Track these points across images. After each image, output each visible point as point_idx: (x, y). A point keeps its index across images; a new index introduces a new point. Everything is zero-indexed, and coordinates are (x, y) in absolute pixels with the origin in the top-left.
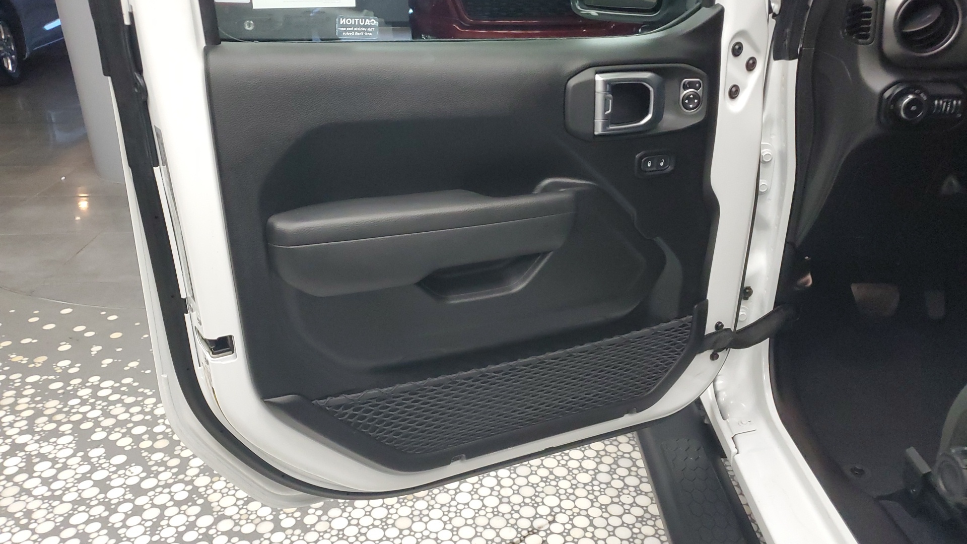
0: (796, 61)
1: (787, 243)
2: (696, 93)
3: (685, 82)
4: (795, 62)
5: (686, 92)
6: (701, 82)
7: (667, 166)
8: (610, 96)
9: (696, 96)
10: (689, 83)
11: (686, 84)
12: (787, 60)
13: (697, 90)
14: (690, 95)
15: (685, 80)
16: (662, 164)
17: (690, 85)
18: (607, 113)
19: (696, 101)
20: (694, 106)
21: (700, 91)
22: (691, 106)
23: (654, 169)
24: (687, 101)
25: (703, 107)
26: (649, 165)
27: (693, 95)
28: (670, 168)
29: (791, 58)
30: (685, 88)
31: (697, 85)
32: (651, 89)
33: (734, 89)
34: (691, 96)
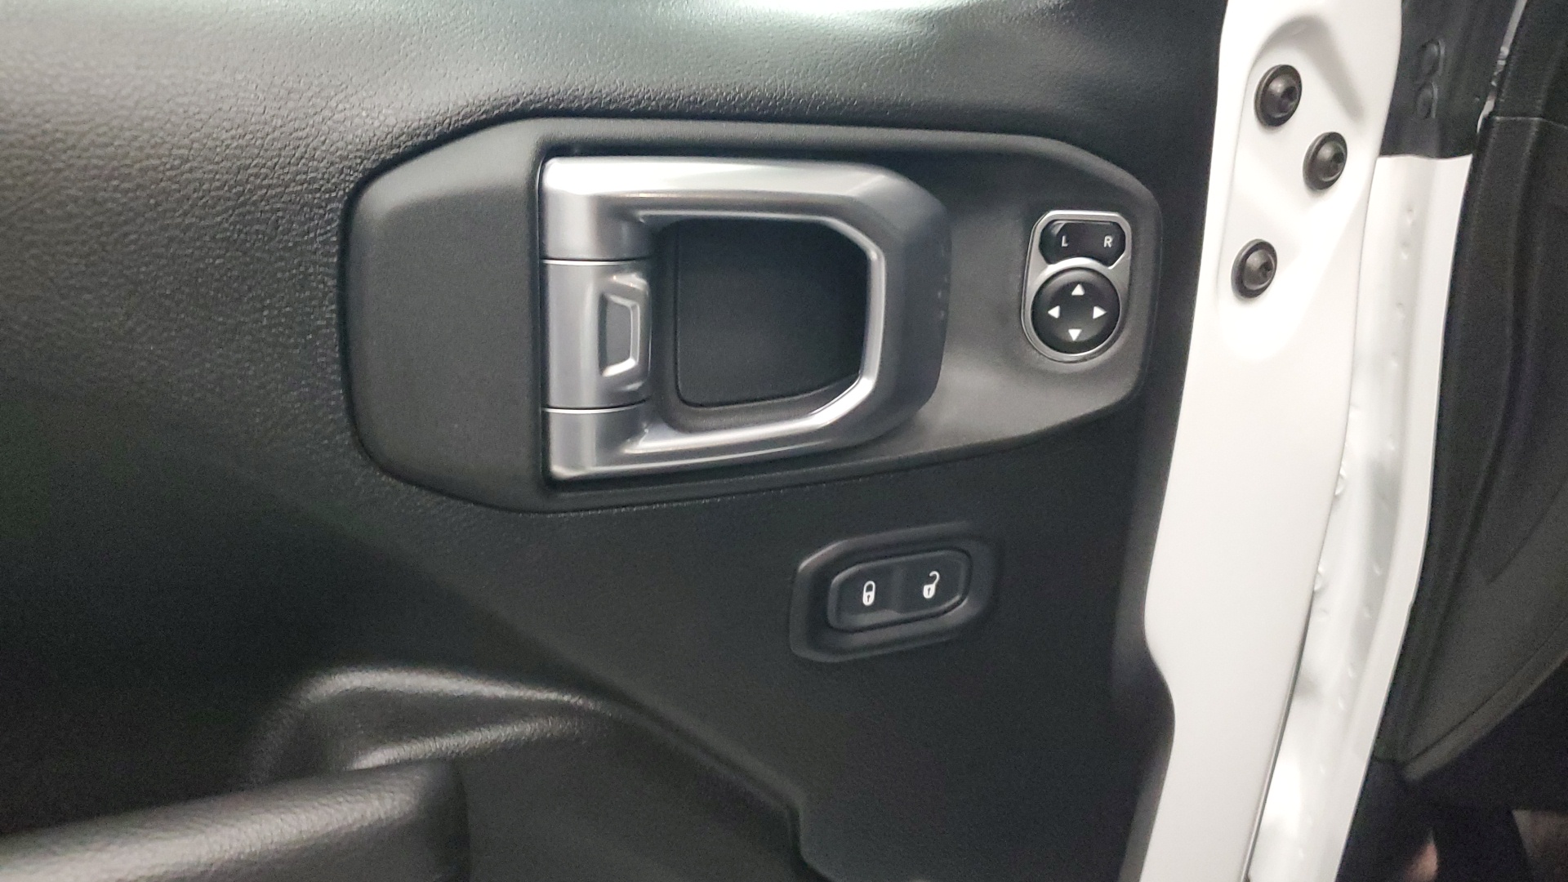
0: (1464, 163)
1: (1374, 759)
2: (1103, 276)
3: (1051, 223)
4: (1459, 168)
5: (1053, 269)
6: (1126, 227)
7: (957, 598)
8: (635, 281)
9: (1099, 291)
10: (1071, 229)
11: (1056, 230)
12: (1429, 155)
13: (1107, 262)
14: (1073, 285)
15: (1053, 214)
16: (929, 591)
17: (1078, 239)
18: (613, 371)
19: (1098, 312)
20: (1092, 333)
21: (1117, 271)
22: (1074, 334)
23: (891, 615)
24: (1055, 312)
25: (1128, 340)
26: (868, 598)
27: (1085, 285)
28: (962, 610)
29: (1447, 151)
30: (1051, 252)
31: (1108, 241)
32: (874, 254)
33: (1255, 260)
34: (1078, 291)
